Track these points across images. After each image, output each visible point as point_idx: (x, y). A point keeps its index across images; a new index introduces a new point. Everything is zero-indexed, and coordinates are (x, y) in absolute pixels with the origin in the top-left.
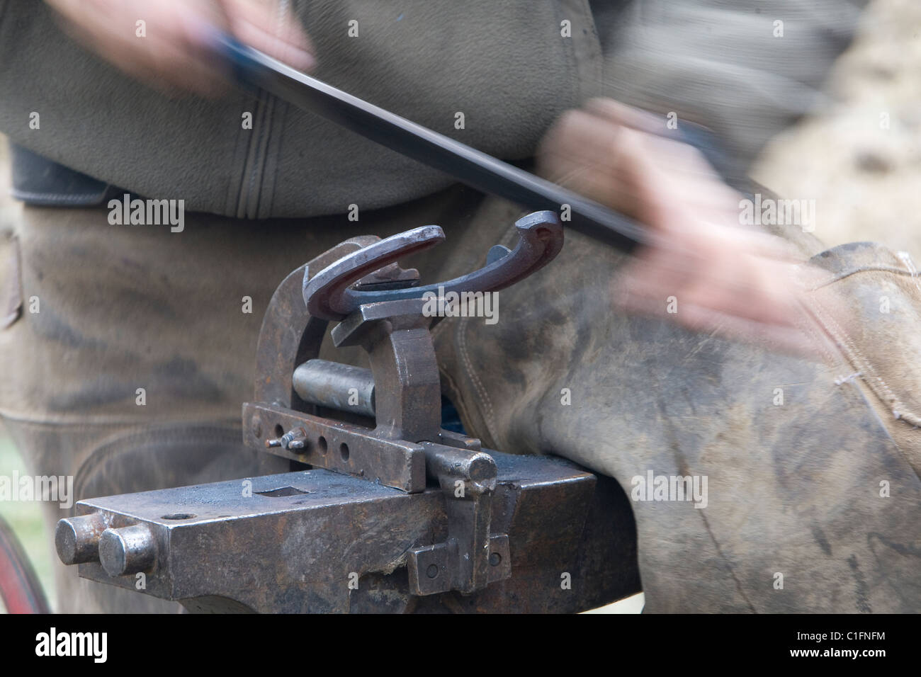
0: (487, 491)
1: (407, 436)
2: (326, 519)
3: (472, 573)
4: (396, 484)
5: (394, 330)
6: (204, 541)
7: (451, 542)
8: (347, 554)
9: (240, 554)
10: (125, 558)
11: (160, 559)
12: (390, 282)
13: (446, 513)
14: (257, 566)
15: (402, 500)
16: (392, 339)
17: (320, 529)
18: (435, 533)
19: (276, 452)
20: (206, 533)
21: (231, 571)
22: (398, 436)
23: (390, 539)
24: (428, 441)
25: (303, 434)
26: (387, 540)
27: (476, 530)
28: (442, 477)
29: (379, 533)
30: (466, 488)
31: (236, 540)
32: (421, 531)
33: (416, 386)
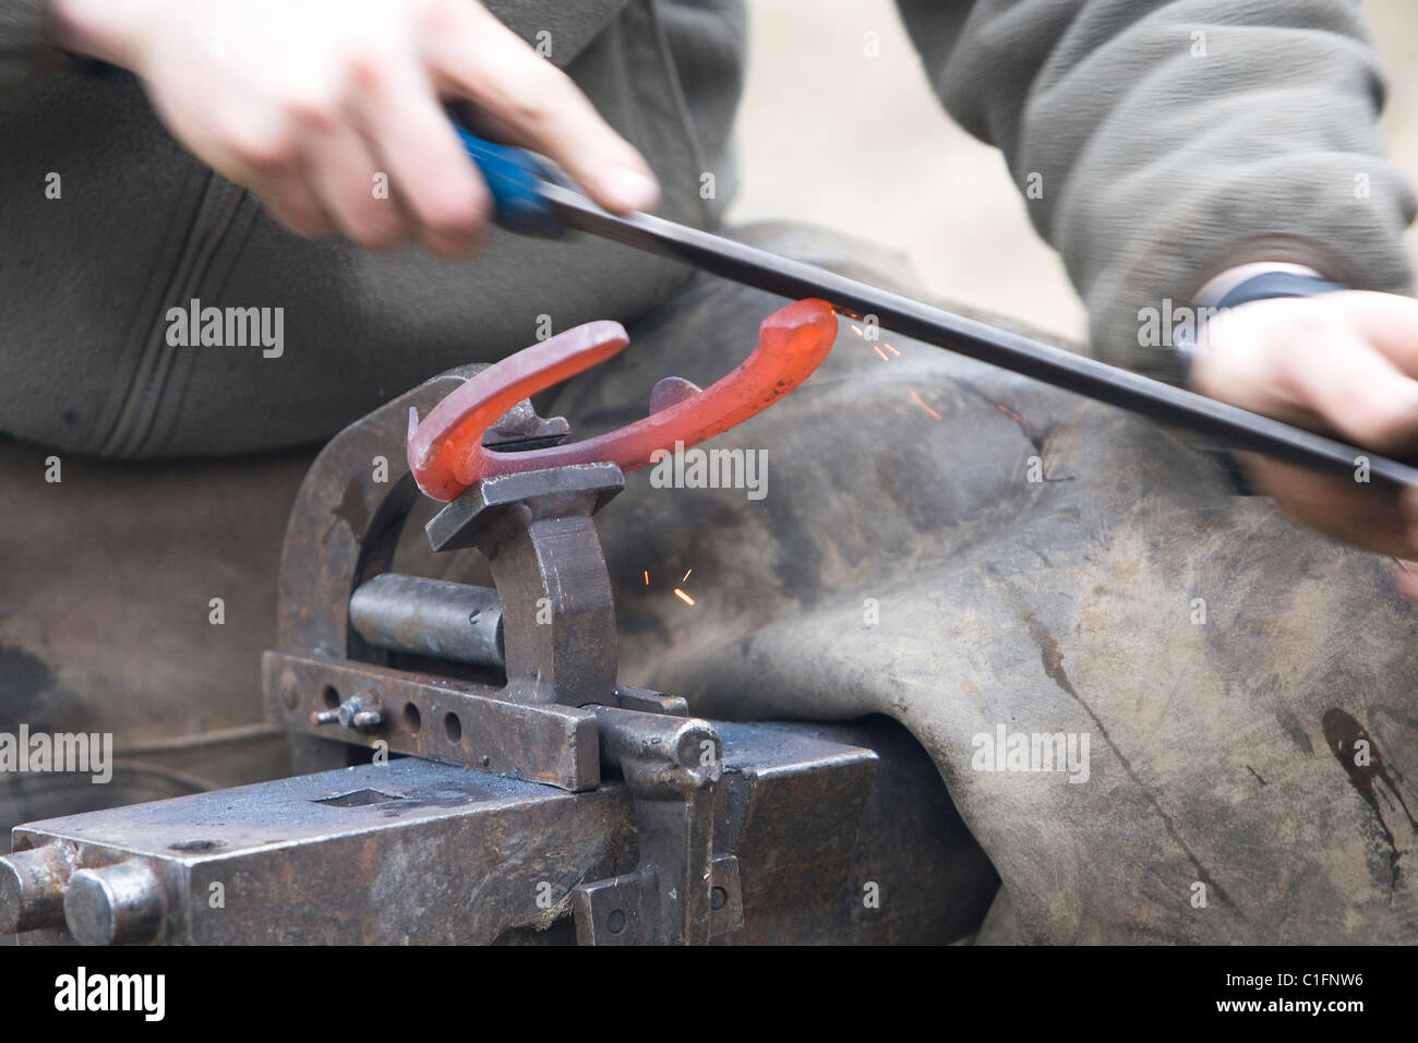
0: (707, 783)
1: (564, 697)
2: (441, 841)
3: (684, 922)
4: (548, 779)
5: (535, 520)
6: (243, 884)
7: (646, 873)
8: (476, 898)
9: (303, 904)
10: (113, 918)
11: (172, 918)
12: (524, 440)
13: (634, 825)
14: (332, 923)
15: (563, 803)
16: (533, 536)
17: (431, 858)
18: (617, 858)
20: (246, 870)
21: (291, 933)
22: (548, 697)
23: (544, 870)
24: (599, 704)
25: (376, 701)
26: (540, 872)
28: (627, 763)
29: (528, 860)
30: (672, 781)
31: (295, 881)
32: (596, 855)
33: (575, 613)
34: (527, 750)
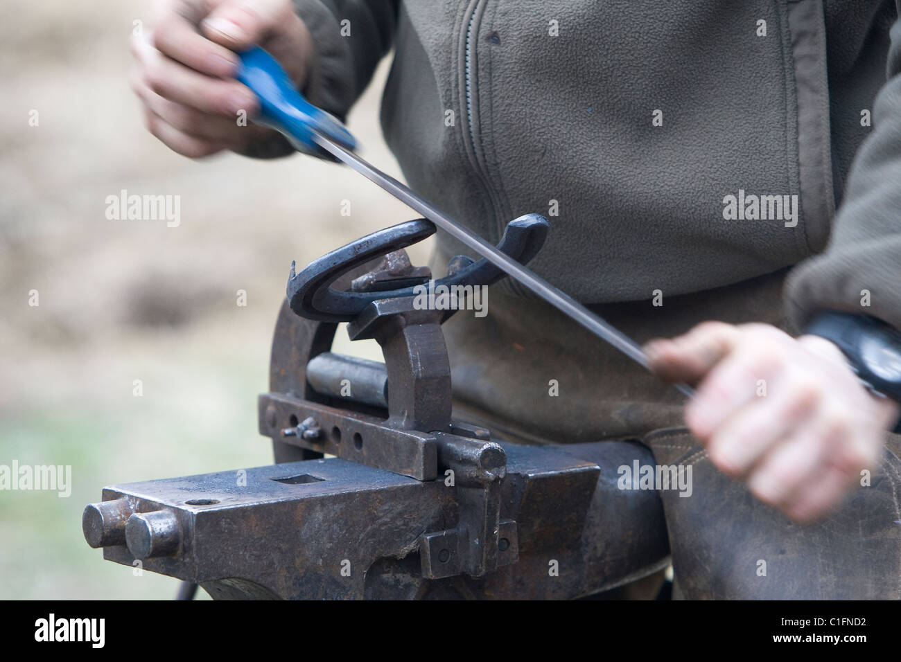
0: (497, 479)
1: (419, 427)
2: (343, 506)
3: (482, 557)
4: (409, 473)
5: (407, 324)
6: (227, 526)
7: (461, 529)
8: (362, 540)
9: (261, 538)
10: (151, 542)
11: (185, 543)
13: (456, 501)
14: (277, 550)
15: (416, 487)
16: (405, 334)
17: (336, 515)
18: (446, 520)
19: (290, 441)
20: (229, 518)
21: (253, 555)
22: (410, 426)
23: (404, 525)
24: (440, 431)
25: (317, 425)
26: (400, 526)
27: (486, 516)
28: (453, 465)
29: (393, 519)
30: (477, 477)
31: (257, 525)
32: (433, 518)
33: (427, 379)
34: (397, 456)
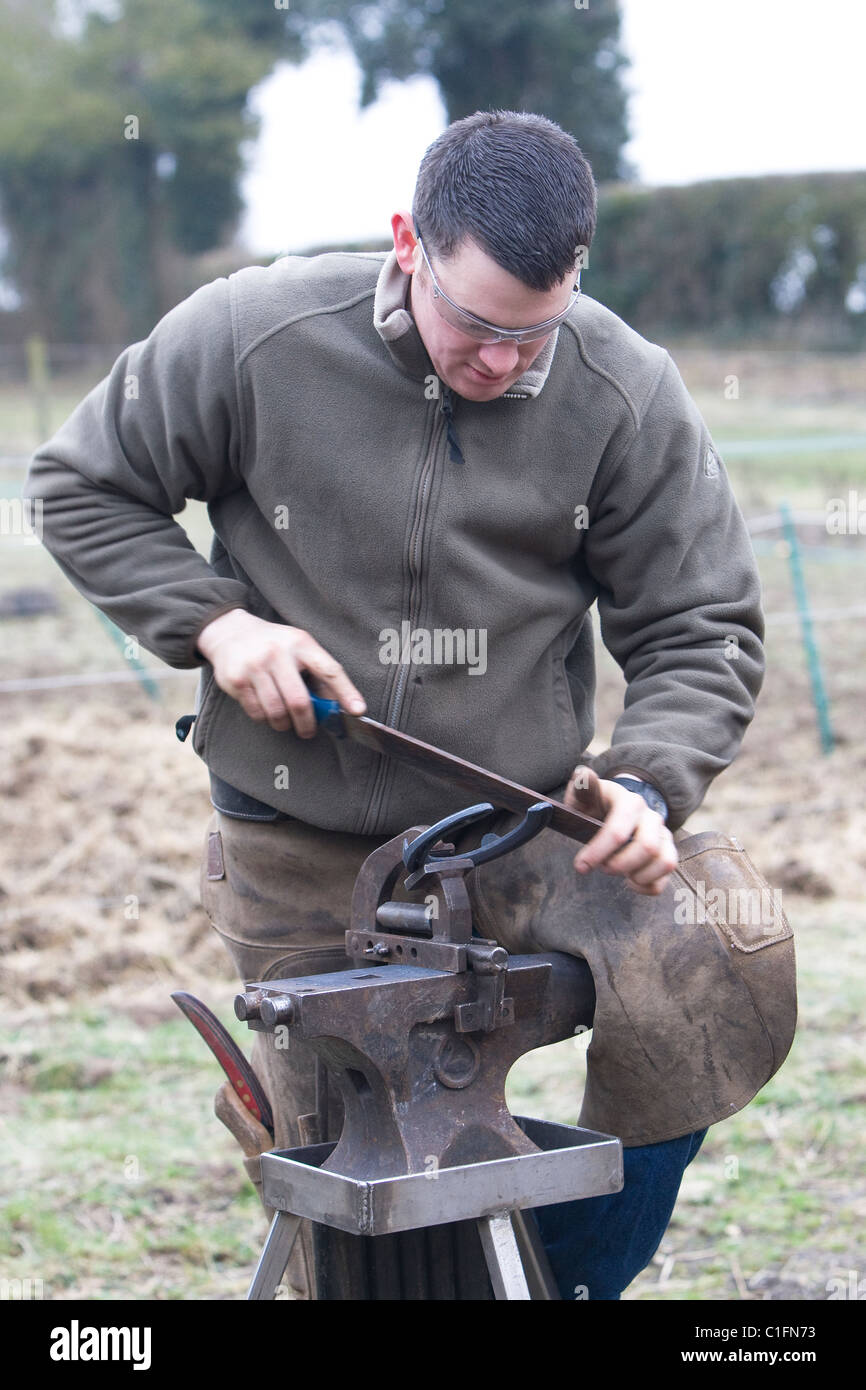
0: (502, 971)
2: (393, 989)
4: (448, 969)
7: (480, 1002)
8: (406, 1011)
9: (343, 1012)
10: (276, 1015)
11: (296, 1015)
13: (476, 985)
14: (353, 1019)
17: (389, 996)
18: (470, 996)
19: (368, 957)
22: (449, 940)
24: (466, 943)
25: (386, 945)
27: (496, 994)
28: (475, 963)
30: (491, 968)
33: (457, 911)
34: (439, 959)
